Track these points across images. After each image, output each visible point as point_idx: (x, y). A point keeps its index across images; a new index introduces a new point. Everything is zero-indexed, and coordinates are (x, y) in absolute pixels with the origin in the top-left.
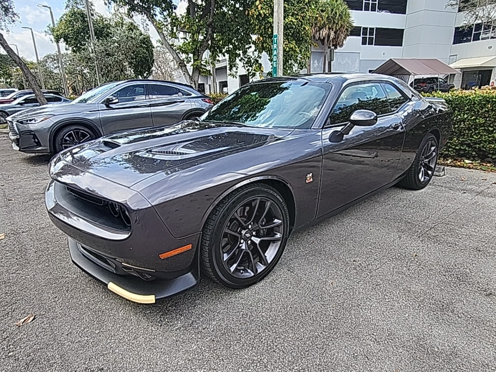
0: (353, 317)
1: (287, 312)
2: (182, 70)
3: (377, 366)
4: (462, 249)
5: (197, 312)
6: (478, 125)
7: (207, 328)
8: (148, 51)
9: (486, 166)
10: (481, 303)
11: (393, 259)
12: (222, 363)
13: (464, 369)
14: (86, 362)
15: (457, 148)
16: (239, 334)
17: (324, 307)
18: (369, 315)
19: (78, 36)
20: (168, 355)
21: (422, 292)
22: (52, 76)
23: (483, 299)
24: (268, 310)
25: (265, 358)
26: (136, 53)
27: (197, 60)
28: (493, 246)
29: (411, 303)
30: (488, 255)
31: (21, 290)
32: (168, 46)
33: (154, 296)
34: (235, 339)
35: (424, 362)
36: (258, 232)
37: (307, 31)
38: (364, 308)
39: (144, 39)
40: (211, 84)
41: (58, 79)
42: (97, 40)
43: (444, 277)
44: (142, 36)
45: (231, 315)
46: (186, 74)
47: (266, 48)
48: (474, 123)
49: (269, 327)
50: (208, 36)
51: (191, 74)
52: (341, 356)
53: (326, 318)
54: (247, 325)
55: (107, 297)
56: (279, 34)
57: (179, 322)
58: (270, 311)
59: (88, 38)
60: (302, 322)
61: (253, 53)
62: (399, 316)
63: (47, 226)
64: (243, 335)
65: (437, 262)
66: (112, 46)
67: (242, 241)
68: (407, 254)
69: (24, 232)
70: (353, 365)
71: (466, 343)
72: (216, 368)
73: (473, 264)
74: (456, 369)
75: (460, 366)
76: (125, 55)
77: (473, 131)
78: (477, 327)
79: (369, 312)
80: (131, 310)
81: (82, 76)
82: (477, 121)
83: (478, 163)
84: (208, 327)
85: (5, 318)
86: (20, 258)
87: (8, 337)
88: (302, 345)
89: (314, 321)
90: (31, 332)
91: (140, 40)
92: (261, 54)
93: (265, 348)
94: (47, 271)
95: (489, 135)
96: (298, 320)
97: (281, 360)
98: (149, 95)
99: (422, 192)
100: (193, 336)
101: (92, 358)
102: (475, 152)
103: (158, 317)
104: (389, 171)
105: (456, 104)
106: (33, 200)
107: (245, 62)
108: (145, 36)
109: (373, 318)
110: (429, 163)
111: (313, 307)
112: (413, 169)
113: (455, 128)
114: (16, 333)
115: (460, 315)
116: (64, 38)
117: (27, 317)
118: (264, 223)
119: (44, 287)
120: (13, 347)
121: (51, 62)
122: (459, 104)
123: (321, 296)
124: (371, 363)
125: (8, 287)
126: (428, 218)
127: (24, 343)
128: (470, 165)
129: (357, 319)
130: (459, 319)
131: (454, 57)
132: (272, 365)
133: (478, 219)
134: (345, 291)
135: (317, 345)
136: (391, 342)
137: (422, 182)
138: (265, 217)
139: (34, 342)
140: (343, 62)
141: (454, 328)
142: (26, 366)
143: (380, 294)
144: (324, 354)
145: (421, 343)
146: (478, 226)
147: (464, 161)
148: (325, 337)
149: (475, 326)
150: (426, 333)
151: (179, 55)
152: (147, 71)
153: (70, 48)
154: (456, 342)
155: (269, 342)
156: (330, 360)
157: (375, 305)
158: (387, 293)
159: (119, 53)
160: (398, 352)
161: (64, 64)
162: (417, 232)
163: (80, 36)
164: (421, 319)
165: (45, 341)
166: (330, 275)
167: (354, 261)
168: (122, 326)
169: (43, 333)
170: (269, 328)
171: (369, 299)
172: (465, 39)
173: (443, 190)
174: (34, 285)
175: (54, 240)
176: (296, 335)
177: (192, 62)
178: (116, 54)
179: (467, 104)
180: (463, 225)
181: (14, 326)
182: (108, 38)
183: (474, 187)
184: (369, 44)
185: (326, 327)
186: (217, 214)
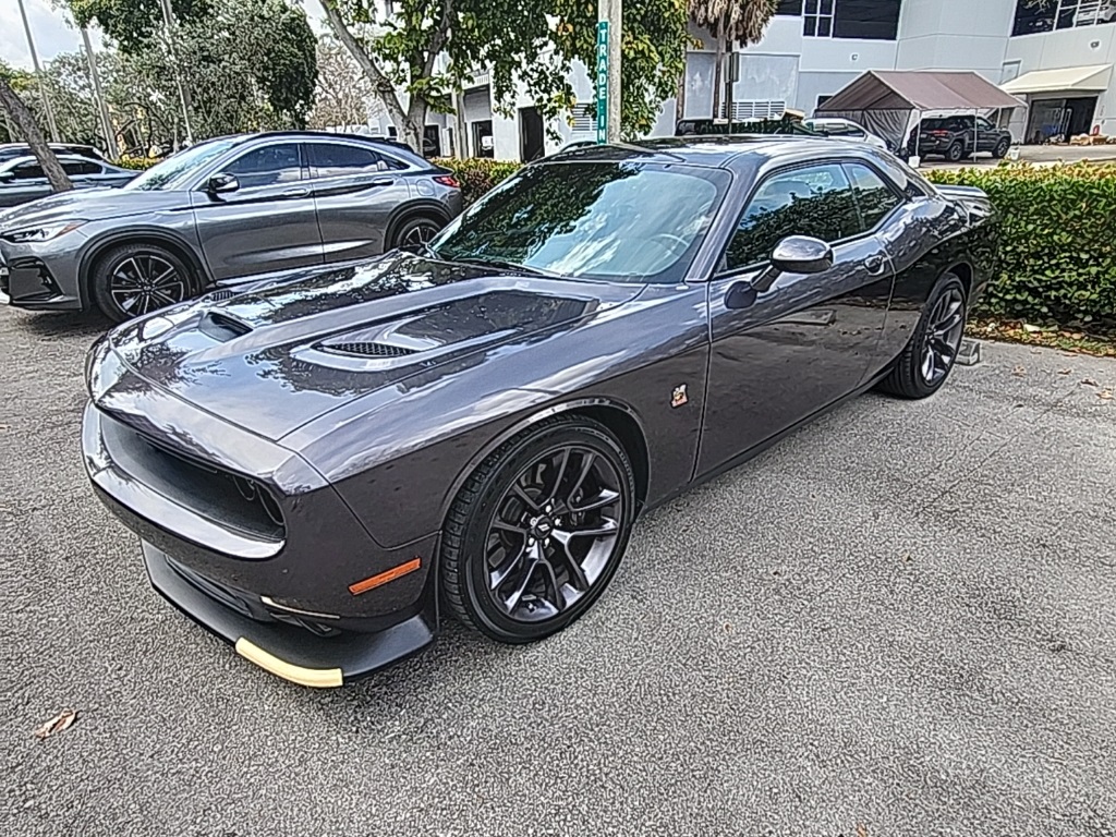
0: (771, 705)
1: (631, 696)
2: (385, 100)
3: (818, 816)
4: (1006, 544)
5: (435, 699)
6: (1058, 248)
7: (458, 737)
8: (304, 51)
9: (1069, 339)
10: (1042, 668)
11: (859, 567)
12: (492, 815)
13: (999, 820)
14: (196, 818)
15: (1008, 297)
16: (526, 749)
17: (710, 682)
18: (806, 699)
19: (131, 13)
20: (374, 799)
21: (917, 646)
22: (74, 108)
23: (1046, 658)
24: (590, 691)
25: (583, 802)
26: (273, 55)
27: (420, 77)
28: (1073, 535)
29: (894, 672)
30: (1062, 555)
31: (42, 653)
32: (349, 42)
33: (339, 670)
34: (518, 760)
35: (916, 805)
36: (566, 519)
37: (676, 10)
38: (795, 683)
39: (293, 19)
40: (453, 127)
41: (90, 117)
42: (178, 21)
43: (967, 608)
44: (288, 13)
45: (510, 705)
46: (394, 110)
47: (583, 50)
48: (1048, 242)
49: (592, 730)
50: (445, 17)
51: (406, 111)
52: (743, 795)
53: (713, 708)
54: (544, 727)
55: (236, 666)
56: (611, 20)
57: (397, 723)
58: (594, 695)
59: (157, 19)
60: (662, 718)
61: (551, 58)
62: (868, 702)
63: (88, 494)
64: (536, 750)
65: (954, 573)
66: (216, 37)
67: (531, 541)
68: (889, 555)
69: (35, 509)
70: (769, 813)
71: (1006, 761)
72: (479, 827)
73: (1028, 577)
74: (983, 819)
75: (990, 813)
76: (249, 60)
77: (1046, 260)
78: (1030, 725)
79: (804, 692)
80: (291, 695)
81: (147, 109)
82: (1056, 237)
83: (1052, 332)
84: (459, 733)
85: (11, 720)
86: (32, 575)
87: (21, 764)
88: (663, 772)
89: (687, 715)
90: (71, 751)
91: (283, 24)
92: (569, 61)
93: (584, 780)
94: (95, 605)
95: (1081, 271)
96: (654, 714)
97: (618, 805)
98: (307, 167)
99: (928, 405)
100: (428, 754)
101: (210, 809)
102: (1048, 306)
103: (350, 712)
104: (858, 360)
105: (1012, 199)
106: (52, 428)
107: (532, 82)
108: (294, 12)
109: (814, 706)
110: (945, 339)
111: (685, 684)
112: (910, 354)
113: (1006, 253)
114: (36, 754)
115: (996, 698)
116: (99, 18)
117: (60, 717)
118: (578, 499)
119: (92, 645)
120: (33, 786)
121: (71, 75)
122: (1018, 199)
123: (702, 658)
124: (806, 808)
125: (10, 645)
126: (938, 468)
127: (57, 779)
128: (1035, 335)
129: (778, 711)
130: (994, 706)
131: (1013, 67)
132: (597, 817)
133: (1047, 469)
134: (755, 645)
135: (693, 771)
136: (849, 762)
137: (929, 381)
138: (581, 486)
139: (79, 774)
140: (759, 77)
141: (982, 727)
142: (65, 831)
143: (830, 652)
144: (709, 791)
145: (911, 762)
146: (1045, 487)
147: (1022, 328)
148: (711, 751)
149: (1025, 722)
150: (923, 739)
151: (377, 65)
152: (302, 98)
153: (116, 43)
154: (984, 759)
155: (591, 767)
156: (720, 803)
157: (817, 677)
158: (845, 648)
159: (234, 55)
160: (863, 782)
161: (101, 79)
162: (914, 501)
163: (136, 13)
164: (914, 708)
165: (104, 772)
166: (723, 606)
167: (775, 574)
168: (271, 735)
169: (98, 753)
170: (591, 733)
171: (807, 663)
172: (1041, 24)
173: (973, 399)
174: (68, 640)
175: (107, 529)
176: (650, 749)
177: (409, 83)
178: (226, 57)
179: (1035, 198)
180: (1013, 485)
181: (31, 738)
182: (205, 18)
183: (1041, 392)
184: (819, 35)
185: (714, 728)
186: (473, 490)
